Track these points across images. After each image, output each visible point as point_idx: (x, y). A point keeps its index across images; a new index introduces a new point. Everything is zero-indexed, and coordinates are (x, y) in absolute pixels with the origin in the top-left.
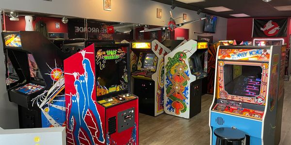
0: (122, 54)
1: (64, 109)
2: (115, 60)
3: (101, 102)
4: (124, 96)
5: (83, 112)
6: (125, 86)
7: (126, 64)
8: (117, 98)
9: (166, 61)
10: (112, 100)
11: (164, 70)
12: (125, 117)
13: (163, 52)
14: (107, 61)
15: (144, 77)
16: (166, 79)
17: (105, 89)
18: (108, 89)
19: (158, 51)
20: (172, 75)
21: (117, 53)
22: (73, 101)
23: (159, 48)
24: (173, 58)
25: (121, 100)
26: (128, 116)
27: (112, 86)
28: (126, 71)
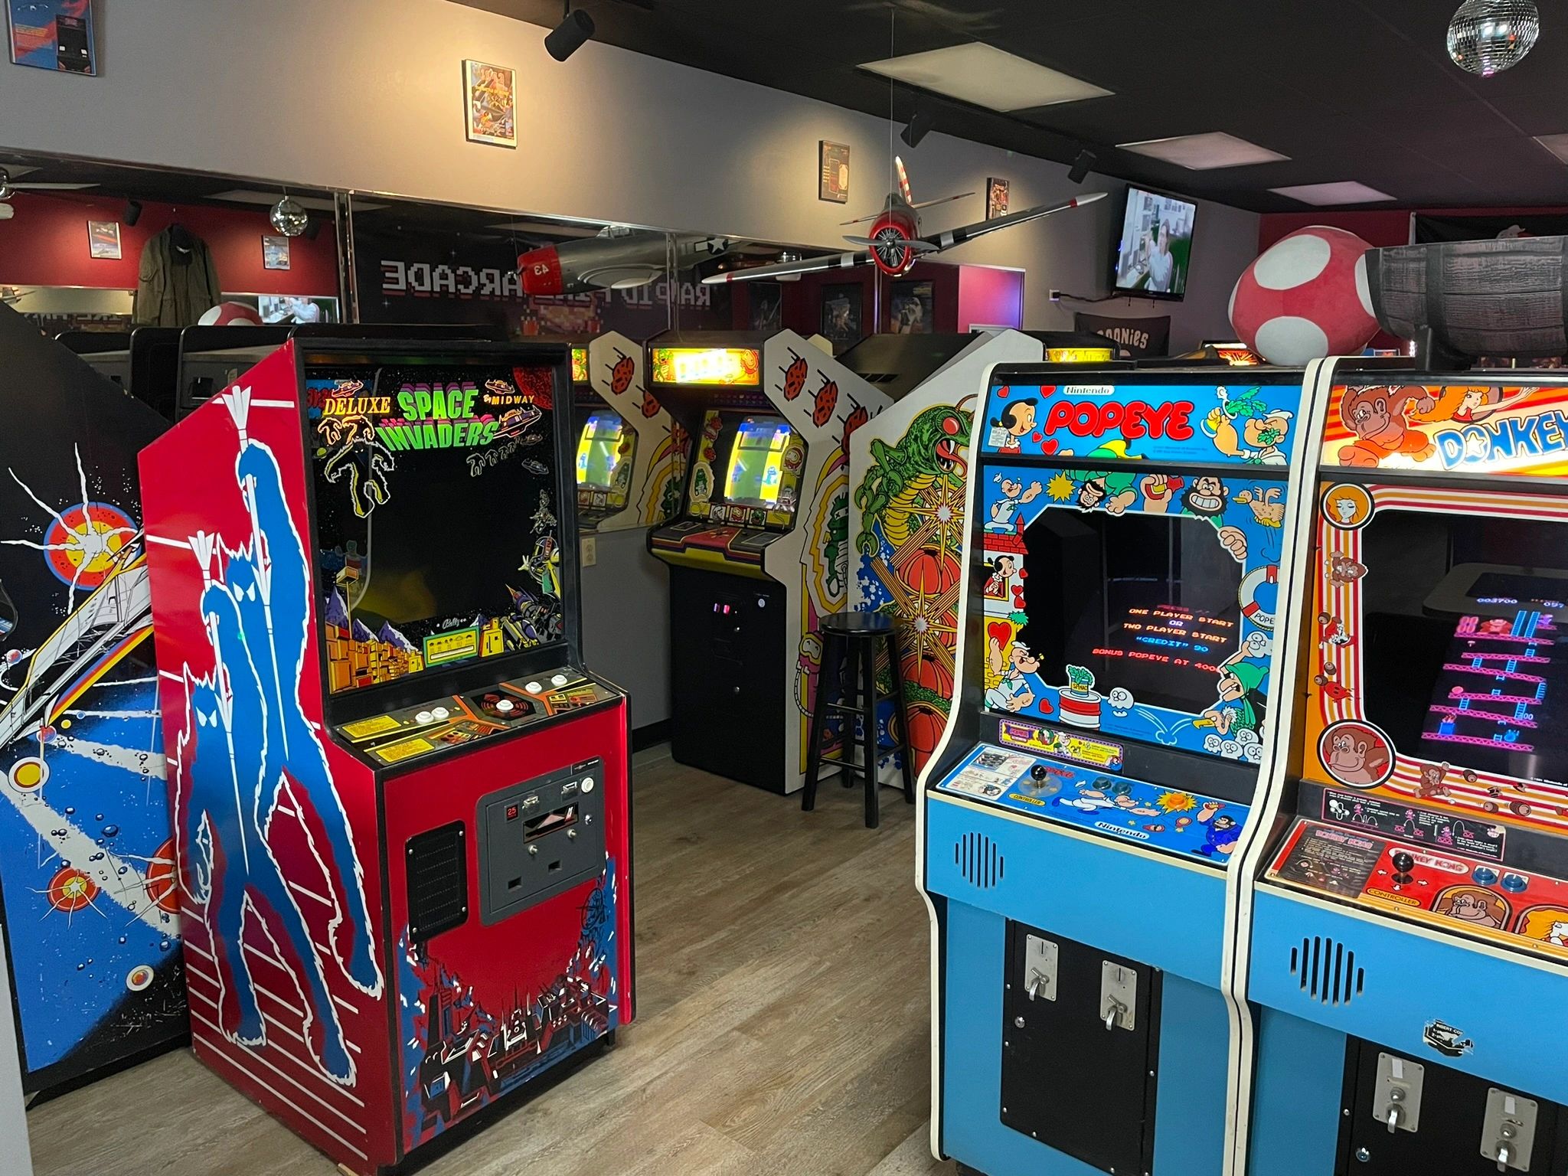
0: (517, 415)
1: (154, 765)
2: (466, 451)
3: (358, 731)
4: (533, 688)
5: (258, 790)
6: (542, 625)
7: (548, 483)
8: (479, 702)
9: (861, 460)
10: (441, 713)
11: (845, 520)
12: (532, 823)
13: (842, 408)
14: (408, 458)
15: (719, 557)
16: (861, 575)
17: (395, 643)
18: (419, 644)
19: (806, 401)
20: (890, 550)
21: (481, 409)
22: (202, 719)
23: (813, 383)
24: (902, 447)
25: (508, 717)
26: (553, 819)
27: (448, 623)
28: (547, 528)
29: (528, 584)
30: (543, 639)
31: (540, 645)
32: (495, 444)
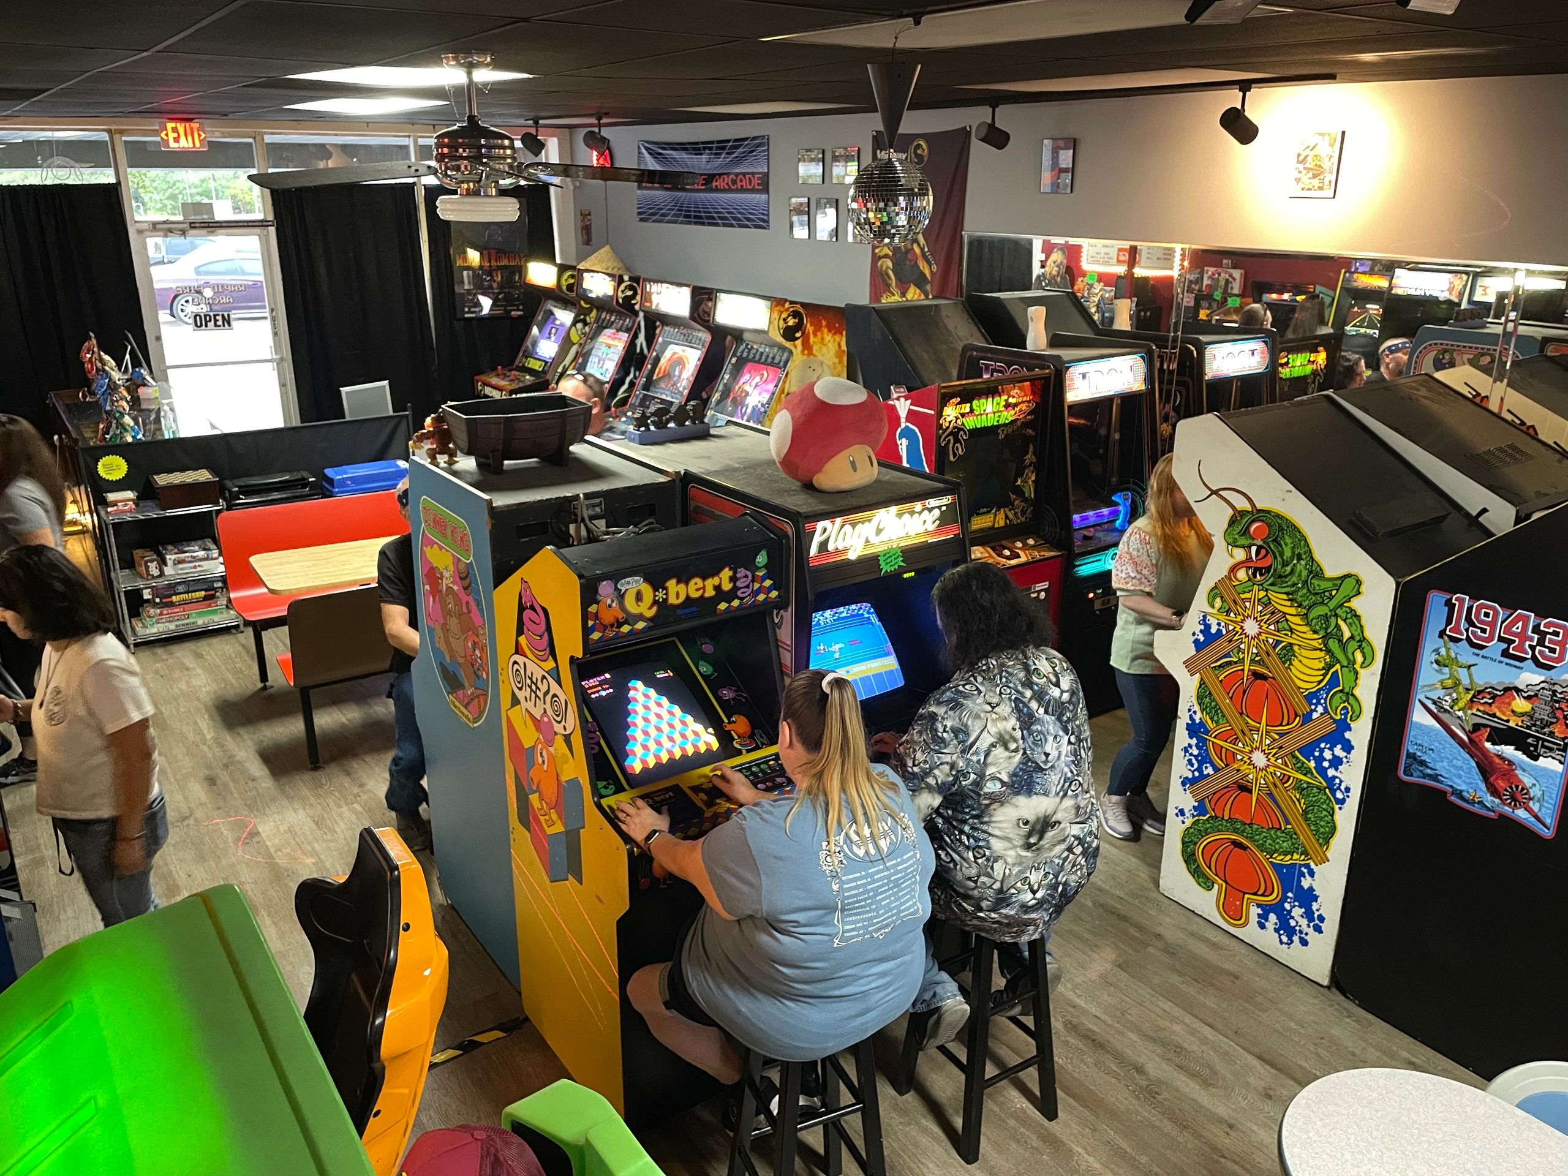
0: (1022, 407)
6: (1023, 512)
14: (976, 433)
21: (1008, 406)
25: (1008, 557)
27: (982, 510)
28: (1031, 463)
29: (1019, 492)
30: (1023, 519)
31: (1022, 523)
32: (1012, 422)
